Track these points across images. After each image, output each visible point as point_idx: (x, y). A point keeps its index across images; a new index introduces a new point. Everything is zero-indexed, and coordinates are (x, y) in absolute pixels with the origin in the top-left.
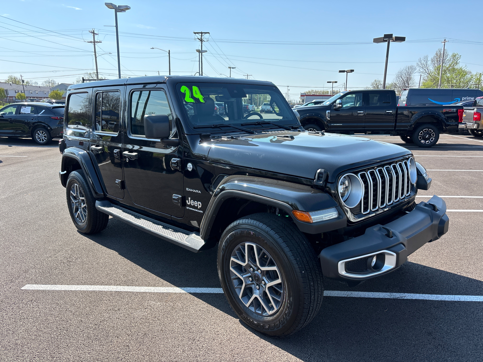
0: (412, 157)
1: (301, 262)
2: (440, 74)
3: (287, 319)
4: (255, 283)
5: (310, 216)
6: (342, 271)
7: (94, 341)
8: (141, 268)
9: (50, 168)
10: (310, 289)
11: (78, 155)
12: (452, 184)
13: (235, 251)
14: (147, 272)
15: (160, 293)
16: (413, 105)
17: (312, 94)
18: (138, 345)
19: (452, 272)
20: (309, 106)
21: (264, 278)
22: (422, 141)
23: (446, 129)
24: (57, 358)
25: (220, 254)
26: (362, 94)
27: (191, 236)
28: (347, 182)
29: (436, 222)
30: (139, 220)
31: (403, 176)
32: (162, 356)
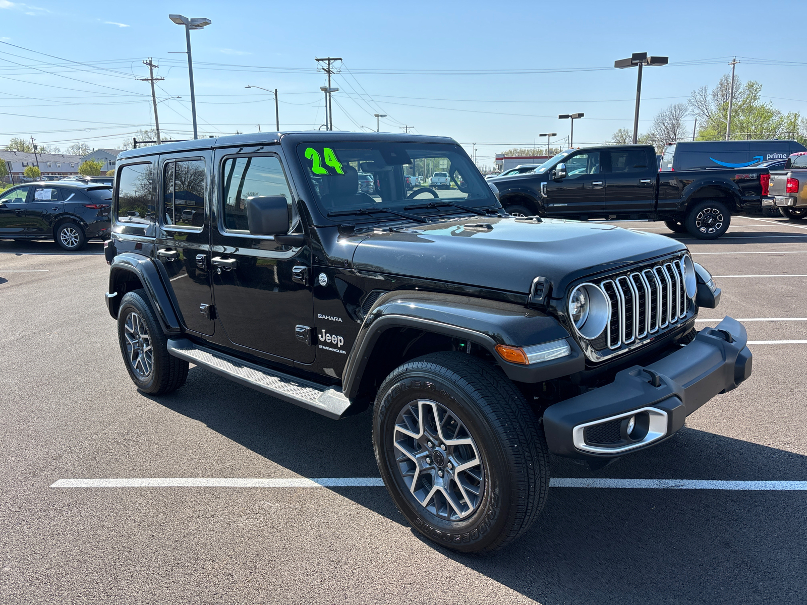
0: (688, 254)
1: (512, 430)
2: (728, 117)
3: (490, 524)
4: (436, 467)
5: (524, 354)
6: (579, 443)
7: (174, 568)
8: (245, 448)
9: (87, 289)
10: (528, 474)
11: (136, 266)
12: (754, 298)
13: (402, 414)
14: (255, 455)
15: (278, 488)
16: (684, 169)
17: (514, 156)
18: (247, 573)
19: (759, 443)
20: (510, 175)
21: (451, 458)
22: (703, 229)
23: (741, 207)
24: (115, 596)
25: (377, 420)
26: (599, 153)
27: (328, 393)
28: (582, 298)
29: (731, 360)
30: (240, 368)
31: (674, 285)
32: (287, 590)
